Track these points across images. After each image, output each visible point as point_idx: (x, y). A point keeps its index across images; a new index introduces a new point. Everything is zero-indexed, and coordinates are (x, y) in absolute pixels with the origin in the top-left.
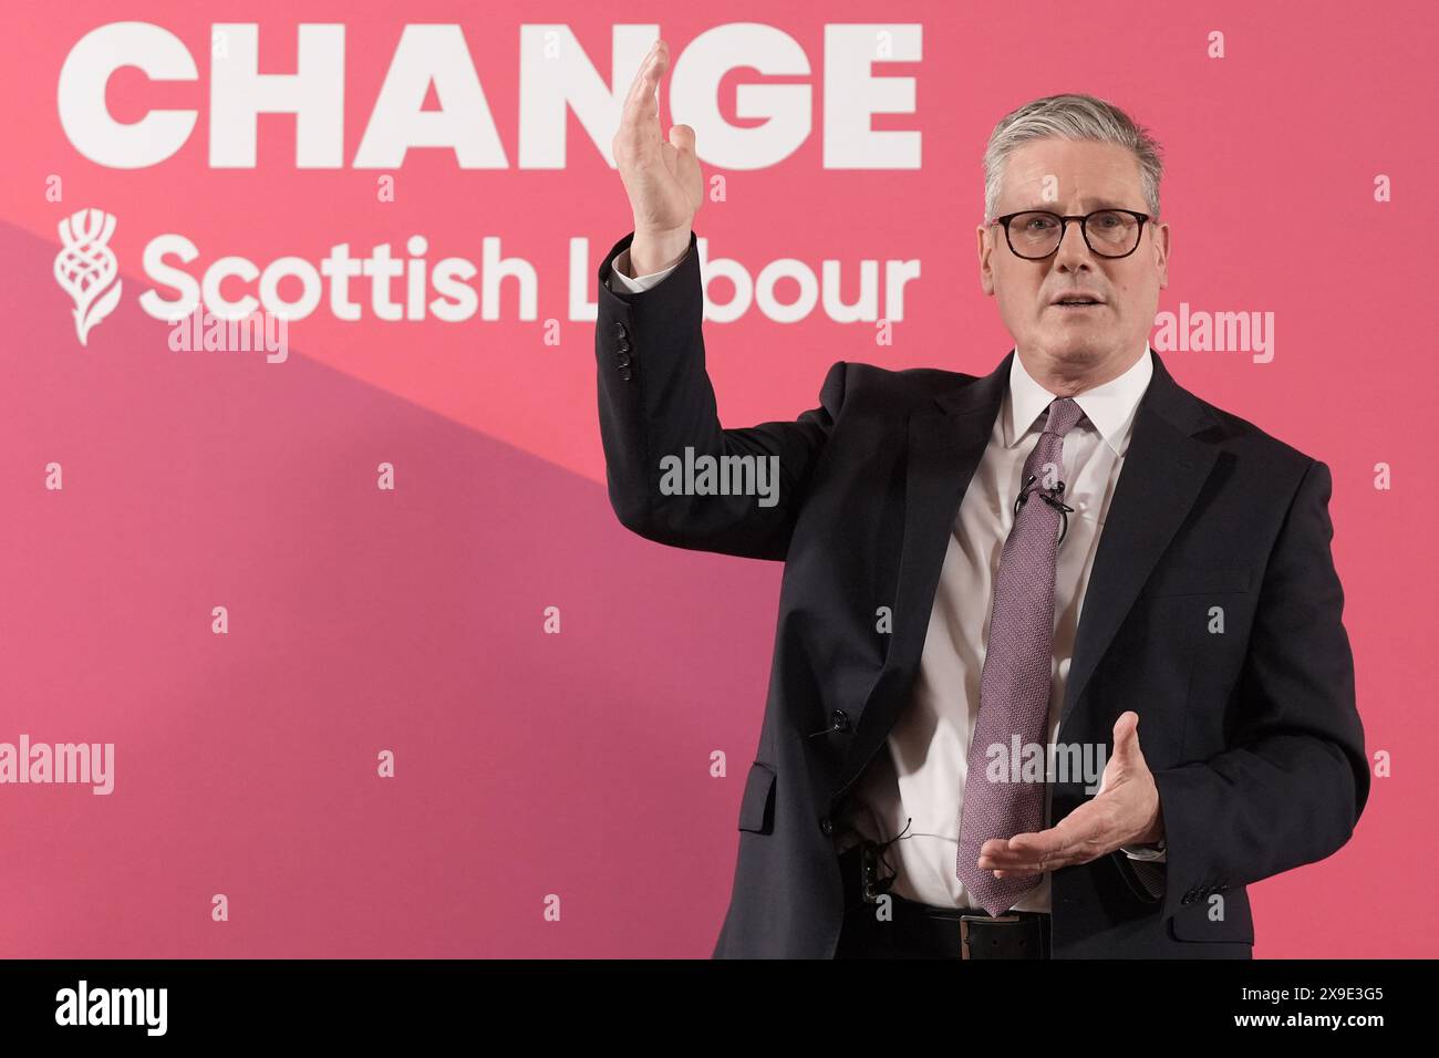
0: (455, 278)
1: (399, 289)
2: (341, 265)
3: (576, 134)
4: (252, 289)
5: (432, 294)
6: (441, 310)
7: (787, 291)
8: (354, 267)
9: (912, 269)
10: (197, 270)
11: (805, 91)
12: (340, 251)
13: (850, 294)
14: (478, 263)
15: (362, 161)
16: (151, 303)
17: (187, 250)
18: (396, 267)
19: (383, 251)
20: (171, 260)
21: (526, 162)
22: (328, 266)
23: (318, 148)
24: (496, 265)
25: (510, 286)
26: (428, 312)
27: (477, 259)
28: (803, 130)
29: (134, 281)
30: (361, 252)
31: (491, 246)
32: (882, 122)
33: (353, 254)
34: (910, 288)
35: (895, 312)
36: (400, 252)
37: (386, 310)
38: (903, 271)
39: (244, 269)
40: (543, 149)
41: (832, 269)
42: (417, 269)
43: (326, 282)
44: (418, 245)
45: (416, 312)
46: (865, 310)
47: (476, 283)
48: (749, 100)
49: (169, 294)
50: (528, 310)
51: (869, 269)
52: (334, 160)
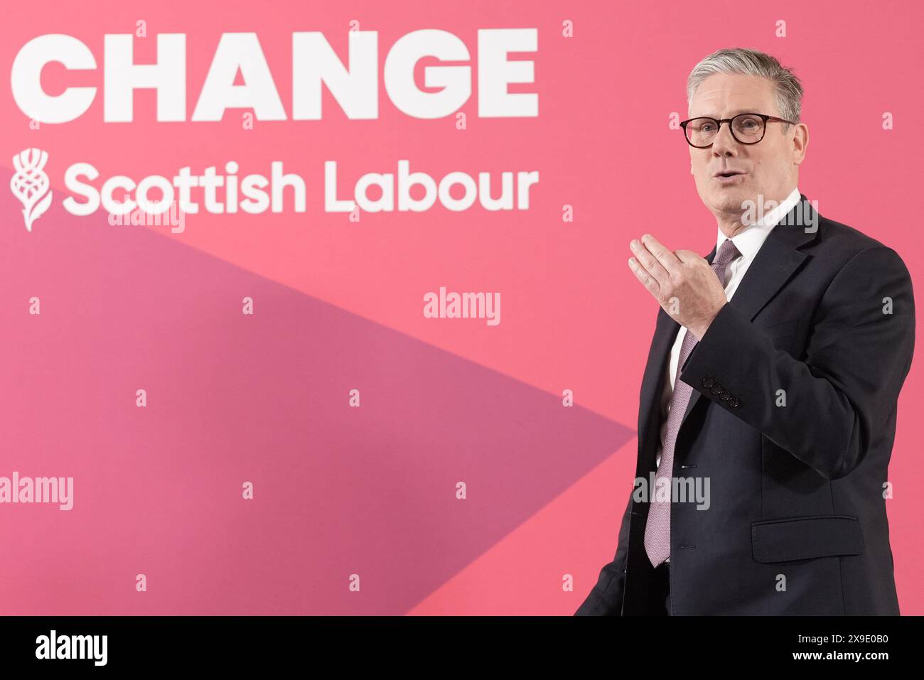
0: (256, 187)
1: (221, 194)
2: (185, 179)
3: (328, 98)
4: (133, 195)
5: (241, 197)
6: (247, 206)
7: (457, 191)
8: (194, 181)
9: (534, 177)
10: (98, 184)
11: (467, 70)
12: (185, 171)
13: (496, 193)
14: (269, 177)
15: (198, 116)
16: (70, 205)
17: (92, 173)
18: (219, 181)
19: (210, 171)
20: (82, 178)
21: (298, 115)
22: (177, 181)
23: (170, 109)
24: (280, 178)
25: (289, 192)
26: (239, 208)
27: (268, 175)
28: (466, 94)
29: (60, 192)
30: (197, 172)
31: (277, 167)
32: (514, 88)
33: (193, 173)
34: (533, 188)
35: (524, 204)
36: (221, 172)
37: (213, 207)
38: (528, 179)
39: (126, 183)
40: (308, 108)
41: (485, 178)
42: (232, 181)
43: (177, 191)
44: (232, 167)
45: (232, 208)
46: (505, 203)
47: (268, 190)
48: (433, 76)
49: (81, 200)
50: (300, 205)
51: (507, 178)
52: (180, 116)
